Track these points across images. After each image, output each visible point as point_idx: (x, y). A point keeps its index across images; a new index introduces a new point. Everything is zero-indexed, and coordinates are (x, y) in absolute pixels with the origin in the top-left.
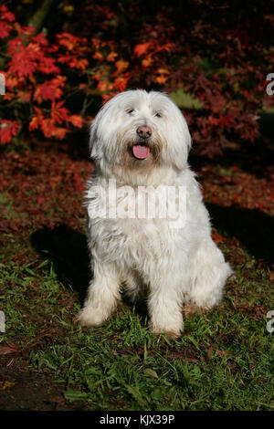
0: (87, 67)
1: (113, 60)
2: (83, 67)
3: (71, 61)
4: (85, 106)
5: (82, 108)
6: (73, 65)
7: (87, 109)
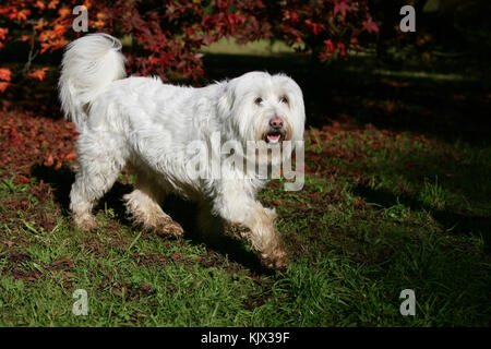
0: (29, 17)
1: (54, 7)
2: (25, 18)
3: (11, 12)
4: (30, 59)
5: (27, 60)
6: (13, 16)
7: (32, 62)
